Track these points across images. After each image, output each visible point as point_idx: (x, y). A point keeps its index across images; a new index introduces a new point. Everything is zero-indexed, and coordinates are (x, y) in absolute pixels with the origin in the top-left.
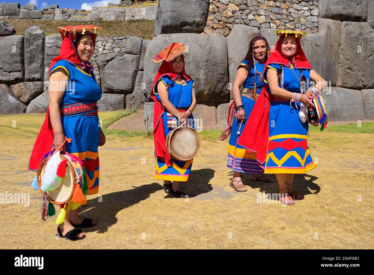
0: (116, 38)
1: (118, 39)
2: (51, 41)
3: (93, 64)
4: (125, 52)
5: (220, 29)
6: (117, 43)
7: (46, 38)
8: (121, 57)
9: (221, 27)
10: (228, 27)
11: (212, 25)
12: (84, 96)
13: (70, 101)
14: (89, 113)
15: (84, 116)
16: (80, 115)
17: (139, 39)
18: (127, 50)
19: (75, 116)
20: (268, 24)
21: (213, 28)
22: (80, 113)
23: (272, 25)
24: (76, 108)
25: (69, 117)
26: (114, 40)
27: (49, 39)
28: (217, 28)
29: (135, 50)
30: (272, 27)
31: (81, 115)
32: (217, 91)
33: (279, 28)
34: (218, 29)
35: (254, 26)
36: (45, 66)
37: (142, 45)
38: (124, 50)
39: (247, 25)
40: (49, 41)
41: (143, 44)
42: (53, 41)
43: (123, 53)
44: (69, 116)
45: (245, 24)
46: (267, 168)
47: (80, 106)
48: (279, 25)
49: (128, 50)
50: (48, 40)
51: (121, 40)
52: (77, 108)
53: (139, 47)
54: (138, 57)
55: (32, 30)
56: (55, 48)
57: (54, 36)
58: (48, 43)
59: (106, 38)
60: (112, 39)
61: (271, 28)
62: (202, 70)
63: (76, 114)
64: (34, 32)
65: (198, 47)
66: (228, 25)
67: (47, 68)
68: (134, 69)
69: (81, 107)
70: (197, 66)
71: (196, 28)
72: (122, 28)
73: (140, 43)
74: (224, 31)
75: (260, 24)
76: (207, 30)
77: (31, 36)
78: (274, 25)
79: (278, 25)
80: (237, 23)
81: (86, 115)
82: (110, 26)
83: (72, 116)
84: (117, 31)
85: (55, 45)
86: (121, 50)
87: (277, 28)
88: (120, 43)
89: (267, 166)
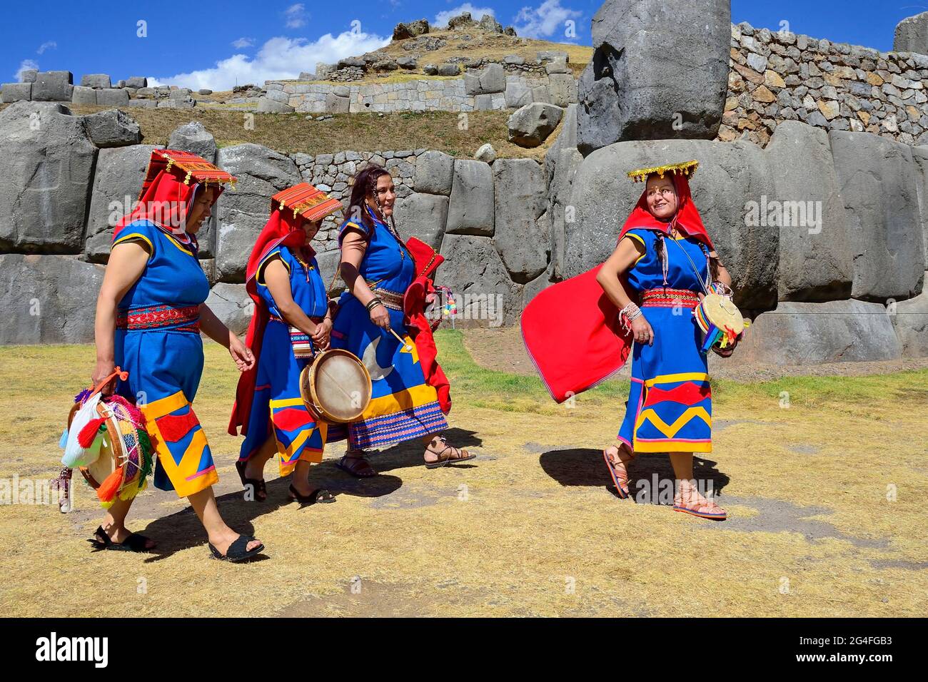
0: (390, 154)
1: (395, 157)
2: (234, 159)
3: (336, 217)
4: (412, 188)
5: (750, 130)
6: (393, 165)
7: (222, 151)
8: (405, 201)
9: (752, 126)
10: (765, 126)
11: (734, 121)
12: (177, 294)
13: (149, 300)
14: (183, 327)
15: (173, 332)
16: (167, 330)
17: (446, 157)
18: (418, 184)
19: (156, 332)
20: (845, 120)
21: (736, 127)
22: (168, 326)
23: (853, 122)
24: (158, 316)
25: (144, 333)
26: (387, 159)
27: (229, 154)
28: (746, 128)
29: (438, 184)
30: (855, 127)
31: (169, 330)
32: (764, 280)
33: (867, 130)
34: (746, 132)
35: (817, 126)
36: (221, 220)
37: (453, 171)
38: (409, 183)
39: (803, 121)
40: (230, 161)
41: (456, 169)
42: (239, 159)
43: (408, 189)
44: (145, 331)
45: (800, 120)
46: (637, 440)
47: (168, 313)
48: (869, 124)
49: (419, 182)
50: (226, 156)
51: (402, 158)
52: (162, 315)
53: (447, 176)
54: (444, 200)
55: (187, 132)
56: (244, 177)
57: (241, 148)
58: (227, 165)
59: (367, 155)
60: (381, 156)
61: (851, 130)
62: (735, 229)
63: (160, 327)
64: (192, 138)
65: (724, 173)
66: (767, 122)
67: (224, 226)
68: (436, 229)
69: (170, 315)
70: (725, 218)
71: (704, 129)
72: (391, 131)
73: (448, 164)
74: (759, 136)
75: (828, 121)
76: (725, 132)
77: (187, 148)
78: (859, 124)
79: (866, 124)
80: (785, 118)
81: (177, 330)
82: (360, 126)
83: (151, 332)
84: (381, 138)
85: (244, 170)
86: (402, 183)
87: (864, 131)
88: (400, 166)
89: (637, 436)
